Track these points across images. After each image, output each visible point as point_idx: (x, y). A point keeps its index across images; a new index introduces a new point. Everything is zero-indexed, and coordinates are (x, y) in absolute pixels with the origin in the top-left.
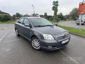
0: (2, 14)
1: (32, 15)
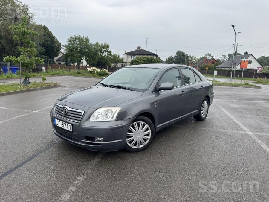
0: (141, 56)
1: (229, 57)
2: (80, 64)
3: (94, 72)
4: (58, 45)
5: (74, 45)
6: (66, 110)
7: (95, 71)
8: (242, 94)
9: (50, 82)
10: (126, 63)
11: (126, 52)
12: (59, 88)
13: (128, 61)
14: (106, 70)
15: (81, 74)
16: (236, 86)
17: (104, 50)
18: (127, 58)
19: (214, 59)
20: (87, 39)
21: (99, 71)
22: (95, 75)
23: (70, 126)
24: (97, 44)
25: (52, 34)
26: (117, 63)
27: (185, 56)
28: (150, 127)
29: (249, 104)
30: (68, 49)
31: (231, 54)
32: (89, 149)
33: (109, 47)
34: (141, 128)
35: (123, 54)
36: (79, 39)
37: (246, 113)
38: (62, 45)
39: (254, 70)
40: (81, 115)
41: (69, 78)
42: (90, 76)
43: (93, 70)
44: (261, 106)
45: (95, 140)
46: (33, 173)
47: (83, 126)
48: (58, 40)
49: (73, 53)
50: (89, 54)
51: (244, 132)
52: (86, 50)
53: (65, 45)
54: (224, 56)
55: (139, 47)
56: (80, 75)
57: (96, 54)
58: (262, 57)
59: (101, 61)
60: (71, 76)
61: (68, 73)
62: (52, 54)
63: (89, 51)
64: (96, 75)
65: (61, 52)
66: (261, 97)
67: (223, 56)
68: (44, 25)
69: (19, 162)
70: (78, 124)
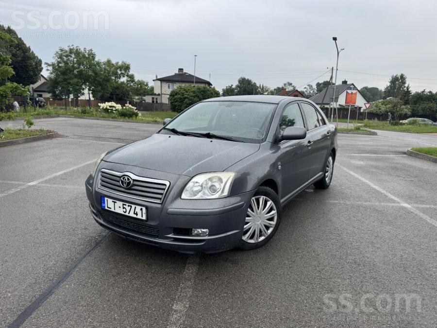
0: (187, 85)
1: (317, 88)
2: (79, 97)
3: (112, 110)
4: (36, 64)
5: (68, 64)
6: (128, 179)
7: (114, 109)
8: (359, 145)
9: (38, 128)
10: (159, 95)
11: (159, 77)
12: (57, 138)
13: (162, 93)
14: (132, 107)
15: (88, 113)
16: (344, 132)
17: (122, 73)
18: (161, 87)
19: (297, 90)
20: (92, 54)
21: (121, 108)
22: (113, 115)
23: (141, 209)
24: (109, 61)
25: (24, 44)
26: (145, 96)
27: (252, 85)
28: (275, 204)
29: (377, 160)
30: (57, 70)
31: (320, 82)
32: (179, 251)
33: (129, 68)
34: (263, 207)
35: (154, 80)
36: (77, 53)
37: (381, 174)
38: (46, 63)
39: (358, 108)
40: (164, 189)
41: (70, 122)
42: (105, 117)
43: (110, 107)
44: (395, 161)
45: (191, 233)
46: (82, 305)
47: (170, 210)
48: (36, 55)
49: (66, 77)
50: (96, 80)
51: (397, 204)
52: (90, 73)
53: (51, 64)
54: (311, 86)
55: (181, 70)
56: (87, 116)
57: (108, 80)
58: (364, 88)
59: (116, 92)
60: (71, 117)
61: (64, 113)
62: (24, 78)
63: (96, 74)
64: (116, 116)
65: (42, 75)
66: (386, 148)
67: (309, 85)
68: (9, 27)
69: (44, 287)
70: (159, 206)
